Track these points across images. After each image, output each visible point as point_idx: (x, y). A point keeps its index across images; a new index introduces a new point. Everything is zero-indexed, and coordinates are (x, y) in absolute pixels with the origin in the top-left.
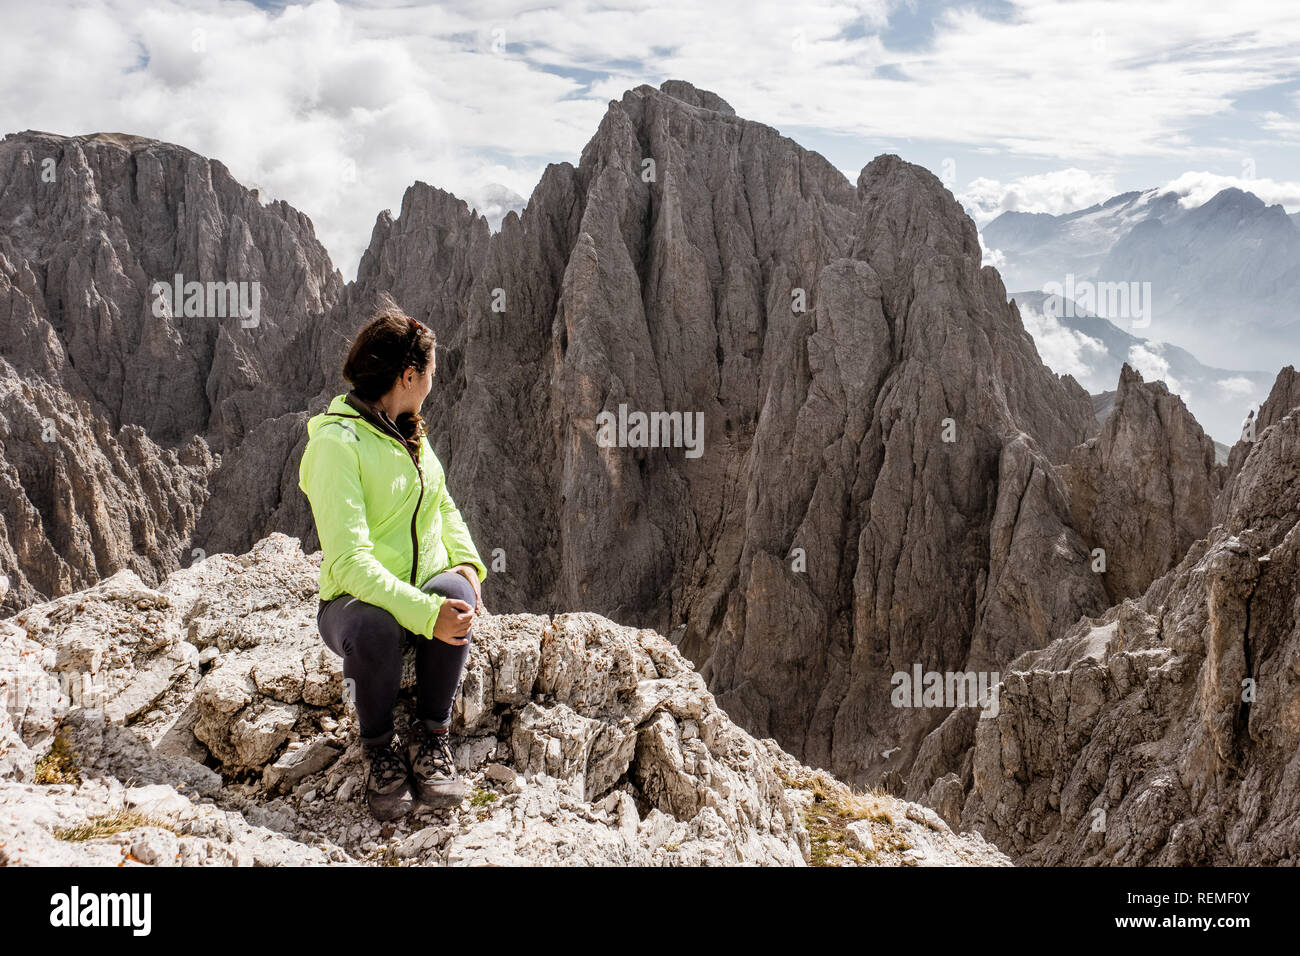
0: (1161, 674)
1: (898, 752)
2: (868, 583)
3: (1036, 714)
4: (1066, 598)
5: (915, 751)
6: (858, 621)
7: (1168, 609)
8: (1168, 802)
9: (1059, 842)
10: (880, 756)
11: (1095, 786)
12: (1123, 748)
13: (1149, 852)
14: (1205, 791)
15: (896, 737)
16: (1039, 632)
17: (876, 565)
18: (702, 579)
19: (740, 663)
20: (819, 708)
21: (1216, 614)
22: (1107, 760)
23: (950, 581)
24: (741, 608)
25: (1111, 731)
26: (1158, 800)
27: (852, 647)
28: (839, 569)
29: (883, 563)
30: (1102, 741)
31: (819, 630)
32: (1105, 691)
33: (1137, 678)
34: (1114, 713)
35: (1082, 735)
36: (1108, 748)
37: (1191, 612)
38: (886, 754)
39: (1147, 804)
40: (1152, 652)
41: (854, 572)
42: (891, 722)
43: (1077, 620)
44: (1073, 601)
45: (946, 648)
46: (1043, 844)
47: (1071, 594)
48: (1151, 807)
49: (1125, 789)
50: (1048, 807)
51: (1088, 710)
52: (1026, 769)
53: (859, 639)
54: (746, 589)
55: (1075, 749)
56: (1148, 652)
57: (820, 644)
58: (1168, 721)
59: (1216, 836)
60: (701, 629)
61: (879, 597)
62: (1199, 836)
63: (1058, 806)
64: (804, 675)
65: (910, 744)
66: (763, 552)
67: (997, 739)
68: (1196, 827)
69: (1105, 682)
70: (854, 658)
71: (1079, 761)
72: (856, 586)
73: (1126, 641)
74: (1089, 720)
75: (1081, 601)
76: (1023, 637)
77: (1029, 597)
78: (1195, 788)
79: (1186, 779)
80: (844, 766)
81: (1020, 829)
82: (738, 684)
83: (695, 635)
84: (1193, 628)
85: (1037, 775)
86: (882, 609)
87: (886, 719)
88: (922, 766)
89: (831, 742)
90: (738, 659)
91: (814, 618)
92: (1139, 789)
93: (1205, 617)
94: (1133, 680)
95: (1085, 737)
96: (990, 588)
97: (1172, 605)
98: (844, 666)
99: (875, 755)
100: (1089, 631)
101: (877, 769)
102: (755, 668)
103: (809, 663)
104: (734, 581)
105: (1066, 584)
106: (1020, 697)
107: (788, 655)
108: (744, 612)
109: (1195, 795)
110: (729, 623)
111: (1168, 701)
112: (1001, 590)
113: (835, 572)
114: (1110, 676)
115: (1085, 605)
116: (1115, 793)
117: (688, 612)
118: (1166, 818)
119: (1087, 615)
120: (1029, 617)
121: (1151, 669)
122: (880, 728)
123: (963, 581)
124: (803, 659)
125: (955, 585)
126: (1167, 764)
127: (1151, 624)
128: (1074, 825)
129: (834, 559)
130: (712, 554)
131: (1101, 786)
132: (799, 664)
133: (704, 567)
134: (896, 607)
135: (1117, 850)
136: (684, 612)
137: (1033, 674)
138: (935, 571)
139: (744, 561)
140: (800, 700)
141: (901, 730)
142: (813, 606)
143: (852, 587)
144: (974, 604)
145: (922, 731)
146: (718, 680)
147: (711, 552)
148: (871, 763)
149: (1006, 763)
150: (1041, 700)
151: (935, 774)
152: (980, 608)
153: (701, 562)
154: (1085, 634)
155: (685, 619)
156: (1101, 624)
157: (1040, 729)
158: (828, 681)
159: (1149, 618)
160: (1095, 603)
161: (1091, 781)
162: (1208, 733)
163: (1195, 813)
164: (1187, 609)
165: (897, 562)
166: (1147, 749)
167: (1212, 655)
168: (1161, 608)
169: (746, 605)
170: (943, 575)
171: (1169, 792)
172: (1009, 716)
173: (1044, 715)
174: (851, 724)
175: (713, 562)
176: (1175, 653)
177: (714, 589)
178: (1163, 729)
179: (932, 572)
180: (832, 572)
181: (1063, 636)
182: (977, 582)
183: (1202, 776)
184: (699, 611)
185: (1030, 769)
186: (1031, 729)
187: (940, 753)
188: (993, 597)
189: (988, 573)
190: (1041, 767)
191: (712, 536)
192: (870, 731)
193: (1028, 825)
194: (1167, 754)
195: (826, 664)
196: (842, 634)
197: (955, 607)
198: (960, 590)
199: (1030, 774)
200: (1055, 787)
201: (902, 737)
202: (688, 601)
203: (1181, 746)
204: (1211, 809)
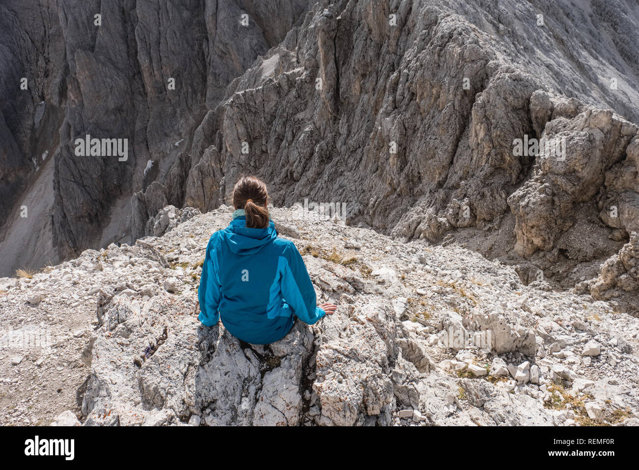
0: (301, 80)
1: (183, 142)
2: (146, 57)
3: (250, 111)
4: (248, 48)
5: (191, 139)
6: (146, 79)
7: (300, 48)
8: (312, 137)
9: (270, 166)
10: (174, 146)
11: (281, 137)
12: (290, 117)
13: (307, 160)
14: (326, 129)
15: (180, 134)
16: (238, 67)
17: (148, 46)
18: (45, 73)
19: (85, 116)
20: (136, 130)
21: (322, 48)
22: (284, 124)
23: (189, 49)
24: (76, 86)
25: (284, 111)
26: (308, 137)
27: (146, 94)
28: (128, 52)
29: (151, 45)
30: (281, 117)
31: (125, 88)
32: (279, 93)
33: (291, 84)
34: (284, 103)
35: (272, 116)
36: (284, 119)
37: (310, 48)
38: (177, 144)
39: (304, 140)
40: (296, 70)
41: (136, 52)
42: (176, 127)
43: (256, 58)
44: (252, 48)
45: (195, 84)
46: (263, 168)
47: (250, 45)
48: (306, 140)
49: (294, 136)
50: (263, 152)
51: (273, 104)
52: (250, 137)
53: (149, 89)
54: (75, 74)
55: (270, 123)
56: (295, 71)
57: (128, 96)
58: (307, 101)
59: (332, 146)
60: (55, 101)
61: (154, 64)
62: (326, 148)
63: (267, 150)
64: (124, 114)
65: (187, 137)
66: (79, 50)
67: (234, 127)
68: (324, 144)
69: (278, 89)
70: (149, 99)
71: (272, 128)
72: (140, 61)
73: (284, 67)
74: (274, 108)
75: (255, 48)
76: (231, 71)
77: (231, 51)
78: (322, 128)
79: (318, 125)
80: (157, 155)
81: (252, 165)
82: (87, 128)
83: (52, 106)
84: (312, 56)
85: (255, 138)
86: (158, 70)
87: (173, 127)
88: (196, 146)
89: (147, 145)
90: (83, 114)
91: (121, 83)
92: (299, 134)
93: (317, 49)
94: (290, 85)
95: (273, 117)
96: (211, 49)
97: (302, 46)
98: (144, 105)
99: (172, 146)
100: (262, 62)
101: (174, 152)
102: (95, 117)
103: (125, 108)
104: (67, 70)
105: (247, 40)
106: (241, 104)
107: (112, 105)
108: (79, 87)
109: (322, 131)
110: (71, 95)
111: (306, 92)
112: (216, 49)
113: (126, 54)
114: (280, 85)
115: (257, 49)
116: (290, 138)
117: (43, 94)
118: (312, 143)
119: (259, 54)
120: (232, 61)
121: (297, 79)
122: (171, 132)
123: (196, 47)
124: (120, 106)
125: (193, 50)
126: (309, 120)
127: (293, 57)
128: (275, 156)
129: (123, 47)
130: (47, 56)
131: (284, 137)
132: (119, 109)
133: (44, 65)
134: (164, 68)
135: (294, 162)
136: (40, 94)
137: (245, 92)
138: (181, 44)
139: (69, 57)
140: (125, 128)
141: (181, 131)
142: (118, 76)
143: (138, 61)
144: (204, 59)
145: (192, 128)
146: (75, 128)
147: (46, 55)
148: (170, 150)
149: (241, 137)
150: (251, 103)
151: (203, 148)
152: (208, 60)
153: (41, 62)
154: (260, 65)
155: (42, 98)
156: (267, 58)
157: (253, 117)
158: (137, 115)
159: (292, 54)
160: (262, 48)
161: (279, 135)
162: (324, 103)
163: (323, 139)
164: (308, 47)
165: (159, 43)
166: (300, 116)
167: (322, 67)
168: (297, 48)
169: (78, 83)
170: (186, 45)
171: (312, 132)
172: (238, 115)
173: (254, 110)
174: (156, 134)
175: (49, 61)
176: (306, 69)
177: (55, 77)
178: (306, 105)
179: (179, 45)
180: (125, 55)
181: (250, 67)
182: (204, 47)
183: (324, 122)
184: (49, 92)
185: (252, 137)
186: (249, 118)
187: (203, 137)
188: (213, 52)
189: (208, 41)
190: (257, 134)
191: (43, 45)
192: (166, 135)
193: (255, 162)
194: (308, 116)
195: (134, 106)
196: (139, 88)
197: (195, 63)
198: (195, 53)
199: (252, 139)
200: (264, 142)
201: (183, 134)
202: (40, 87)
203: (314, 112)
204: (329, 135)
